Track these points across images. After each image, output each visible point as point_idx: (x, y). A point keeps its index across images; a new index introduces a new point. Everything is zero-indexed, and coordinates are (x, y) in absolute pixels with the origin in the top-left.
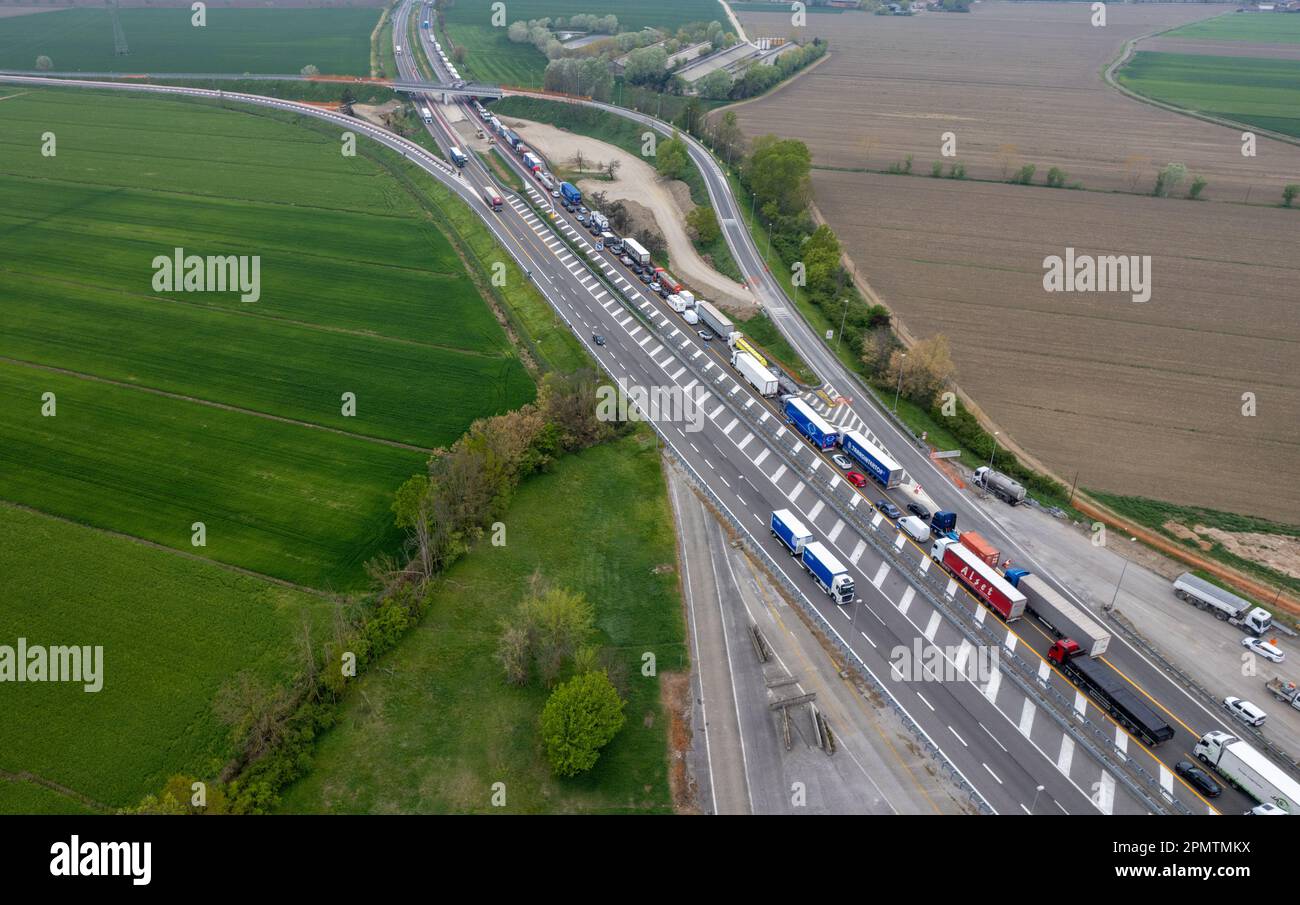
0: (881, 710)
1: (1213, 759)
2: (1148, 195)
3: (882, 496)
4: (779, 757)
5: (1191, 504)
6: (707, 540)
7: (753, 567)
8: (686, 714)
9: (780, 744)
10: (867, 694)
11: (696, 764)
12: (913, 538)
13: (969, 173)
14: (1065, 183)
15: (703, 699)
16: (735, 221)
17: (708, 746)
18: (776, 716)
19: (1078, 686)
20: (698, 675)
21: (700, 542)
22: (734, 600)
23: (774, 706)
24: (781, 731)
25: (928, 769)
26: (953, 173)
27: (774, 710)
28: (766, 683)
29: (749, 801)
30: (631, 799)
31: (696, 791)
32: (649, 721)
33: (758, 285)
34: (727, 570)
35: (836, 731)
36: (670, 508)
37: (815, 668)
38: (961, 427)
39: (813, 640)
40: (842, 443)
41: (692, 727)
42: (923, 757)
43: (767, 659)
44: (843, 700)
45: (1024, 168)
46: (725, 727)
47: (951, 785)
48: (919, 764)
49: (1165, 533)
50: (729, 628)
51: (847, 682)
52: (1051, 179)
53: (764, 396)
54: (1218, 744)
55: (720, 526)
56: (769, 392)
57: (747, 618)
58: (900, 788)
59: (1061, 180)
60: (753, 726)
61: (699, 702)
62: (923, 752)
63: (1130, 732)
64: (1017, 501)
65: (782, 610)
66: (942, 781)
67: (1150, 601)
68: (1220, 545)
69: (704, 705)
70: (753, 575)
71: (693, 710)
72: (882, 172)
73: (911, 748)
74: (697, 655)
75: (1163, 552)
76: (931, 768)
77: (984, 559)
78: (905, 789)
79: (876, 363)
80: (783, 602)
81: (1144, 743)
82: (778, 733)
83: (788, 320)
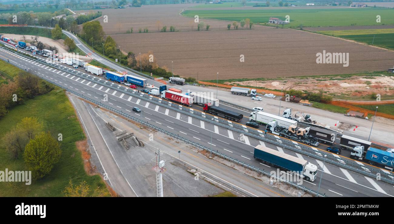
0: (157, 133)
1: (254, 119)
2: (196, 31)
3: (142, 89)
4: (125, 152)
5: (229, 79)
6: (86, 108)
7: (104, 111)
8: (88, 150)
9: (125, 149)
10: (151, 130)
11: (94, 161)
12: (155, 95)
13: (149, 29)
14: (175, 30)
15: (93, 145)
16: (81, 44)
17: (98, 156)
18: (121, 142)
19: (214, 115)
20: (90, 139)
21: (83, 109)
22: (99, 119)
23: (120, 139)
24: (124, 145)
25: (176, 142)
26: (145, 31)
27: (120, 141)
28: (115, 135)
29: (117, 165)
30: (70, 177)
31: (96, 168)
32: (73, 156)
33: (91, 55)
34: (95, 113)
35: (143, 141)
36: (71, 103)
37: (132, 128)
38: (162, 72)
39: (129, 123)
40: (126, 80)
41: (91, 152)
42: (174, 140)
43: (114, 130)
44: (143, 133)
45: (163, 27)
46: (103, 149)
47: (185, 144)
48: (173, 142)
49: (225, 84)
50: (99, 126)
51: (144, 129)
52: (171, 29)
53: (98, 75)
54: (255, 114)
55: (90, 104)
56: (100, 74)
57: (105, 122)
58: (170, 149)
59: (174, 30)
60: (113, 147)
61: (92, 146)
62: (173, 139)
63: (231, 121)
64: (183, 83)
65: (117, 118)
66: (182, 144)
67: (226, 96)
68: (239, 84)
69: (94, 146)
70: (104, 113)
71: (90, 148)
72: (124, 33)
73: (170, 139)
74: (88, 134)
75: (226, 88)
76: (177, 142)
77: (178, 92)
78: (171, 148)
79: (133, 64)
80: (116, 116)
81: (236, 122)
82: (123, 146)
83: (103, 61)
